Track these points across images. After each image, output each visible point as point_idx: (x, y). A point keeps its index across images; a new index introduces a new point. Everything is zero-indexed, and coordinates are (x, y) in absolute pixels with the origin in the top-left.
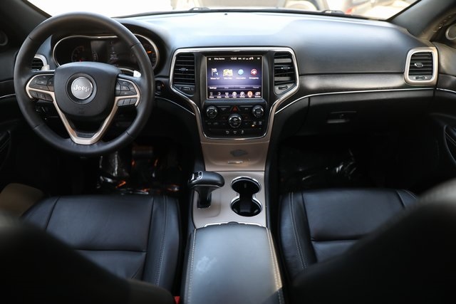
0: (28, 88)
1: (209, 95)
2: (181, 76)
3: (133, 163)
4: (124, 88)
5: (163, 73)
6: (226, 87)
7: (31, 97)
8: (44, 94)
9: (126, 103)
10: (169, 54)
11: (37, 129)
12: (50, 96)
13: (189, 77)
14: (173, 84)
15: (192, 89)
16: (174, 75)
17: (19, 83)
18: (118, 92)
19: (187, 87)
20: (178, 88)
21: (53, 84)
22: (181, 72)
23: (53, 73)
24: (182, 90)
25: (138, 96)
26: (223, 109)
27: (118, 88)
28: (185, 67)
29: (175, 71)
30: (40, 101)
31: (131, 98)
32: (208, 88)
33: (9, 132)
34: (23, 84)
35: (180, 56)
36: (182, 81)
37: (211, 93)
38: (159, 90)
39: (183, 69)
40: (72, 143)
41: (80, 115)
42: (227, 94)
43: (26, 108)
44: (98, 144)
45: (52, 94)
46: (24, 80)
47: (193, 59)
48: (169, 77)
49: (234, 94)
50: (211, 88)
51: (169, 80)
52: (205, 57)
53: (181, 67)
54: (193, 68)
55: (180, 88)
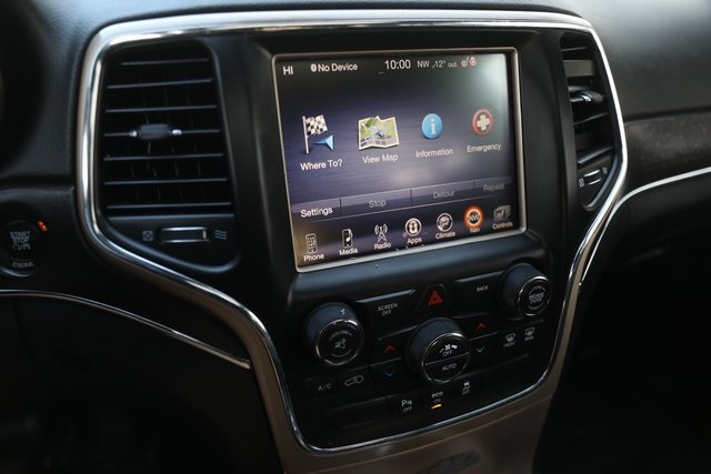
2: (141, 170)
5: (34, 160)
6: (376, 200)
10: (59, 54)
13: (189, 168)
14: (104, 215)
15: (221, 235)
16: (102, 169)
19: (183, 228)
20: (134, 232)
22: (139, 145)
24: (160, 241)
26: (386, 310)
28: (155, 118)
29: (103, 146)
35: (117, 59)
36: (148, 194)
38: (23, 255)
39: (153, 131)
42: (381, 231)
48: (72, 178)
49: (413, 225)
50: (309, 214)
51: (76, 193)
52: (268, 55)
53: (136, 121)
54: (214, 119)
55: (148, 235)
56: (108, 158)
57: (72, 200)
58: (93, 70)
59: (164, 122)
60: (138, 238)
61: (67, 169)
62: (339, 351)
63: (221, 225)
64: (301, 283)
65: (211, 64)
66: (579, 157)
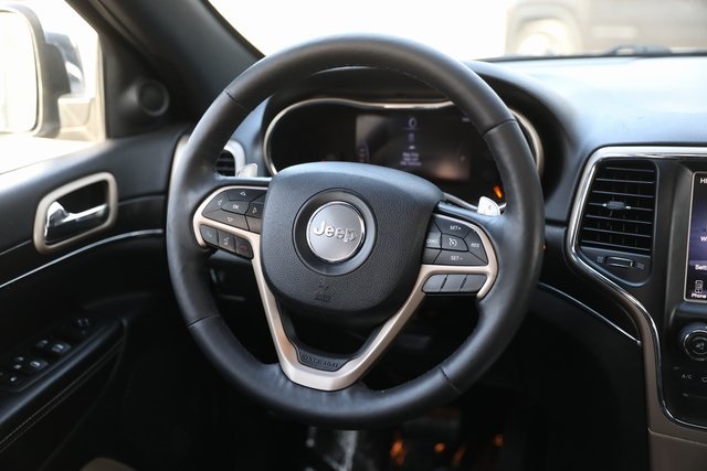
0: (198, 218)
1: (691, 288)
2: (603, 224)
3: (397, 447)
4: (453, 242)
5: (554, 209)
7: (200, 241)
8: (234, 238)
9: (452, 285)
10: (572, 161)
11: (198, 326)
12: (247, 243)
13: (630, 228)
14: (579, 244)
15: (641, 266)
16: (584, 221)
17: (180, 202)
18: (430, 253)
19: (619, 257)
20: (593, 258)
21: (259, 215)
22: (606, 211)
23: (266, 184)
24: (606, 263)
25: (490, 269)
27: (433, 241)
28: (617, 199)
29: (587, 208)
30: (220, 254)
31: (468, 273)
32: (692, 268)
33: (125, 322)
34: (191, 205)
35: (605, 166)
36: (604, 237)
37: (699, 285)
39: (615, 205)
40: (282, 380)
41: (319, 303)
43: (184, 270)
44: (352, 394)
45: (254, 239)
46: (193, 197)
47: (653, 177)
50: (701, 268)
51: (566, 232)
52: (690, 172)
53: (607, 199)
54: (651, 203)
55: (600, 259)
56: (588, 216)
57: (563, 235)
58: (590, 170)
59: (622, 201)
60: (594, 260)
61: (564, 218)
63: (642, 261)
65: (655, 174)
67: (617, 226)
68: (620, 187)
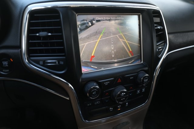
2: (39, 45)
5: (9, 41)
10: (17, 12)
13: (52, 44)
14: (29, 57)
15: (62, 63)
16: (28, 44)
19: (51, 61)
20: (37, 62)
22: (39, 38)
24: (44, 64)
26: (106, 83)
28: (43, 30)
29: (29, 38)
35: (33, 13)
36: (41, 51)
38: (6, 68)
39: (43, 34)
47: (59, 17)
48: (20, 47)
51: (21, 51)
52: (75, 13)
53: (38, 31)
54: (60, 31)
55: (41, 63)
56: (30, 41)
57: (20, 53)
58: (26, 16)
59: (46, 31)
61: (18, 44)
62: (94, 95)
63: (62, 60)
64: (83, 76)
66: (157, 43)
67: (46, 44)
68: (43, 24)
